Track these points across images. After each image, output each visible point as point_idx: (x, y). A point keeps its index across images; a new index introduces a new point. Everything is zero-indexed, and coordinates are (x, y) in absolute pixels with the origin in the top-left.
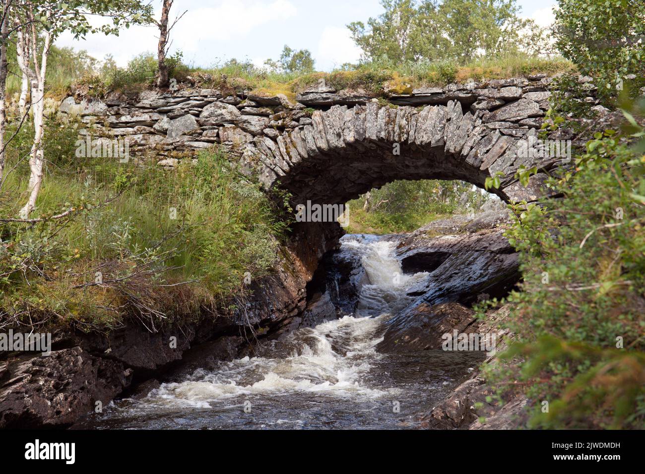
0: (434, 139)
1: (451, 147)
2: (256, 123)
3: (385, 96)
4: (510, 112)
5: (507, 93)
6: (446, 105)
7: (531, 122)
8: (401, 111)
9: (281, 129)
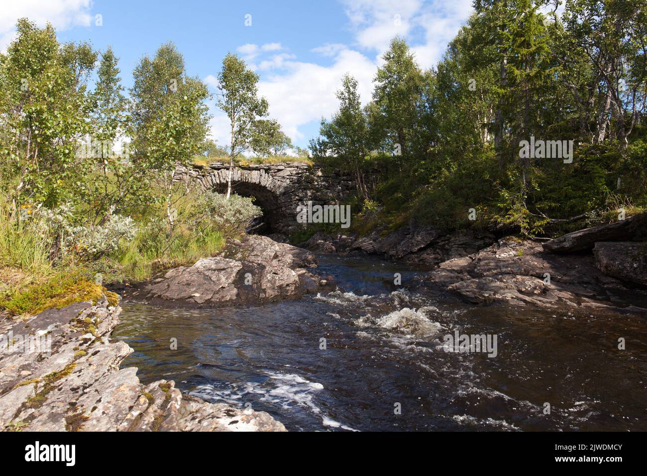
0: (257, 182)
1: (263, 184)
2: (194, 174)
3: (240, 167)
4: (281, 174)
5: (280, 168)
6: (260, 170)
7: (288, 177)
8: (246, 172)
9: (203, 176)
